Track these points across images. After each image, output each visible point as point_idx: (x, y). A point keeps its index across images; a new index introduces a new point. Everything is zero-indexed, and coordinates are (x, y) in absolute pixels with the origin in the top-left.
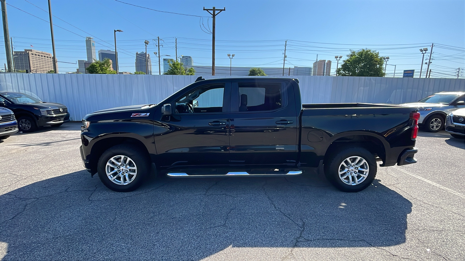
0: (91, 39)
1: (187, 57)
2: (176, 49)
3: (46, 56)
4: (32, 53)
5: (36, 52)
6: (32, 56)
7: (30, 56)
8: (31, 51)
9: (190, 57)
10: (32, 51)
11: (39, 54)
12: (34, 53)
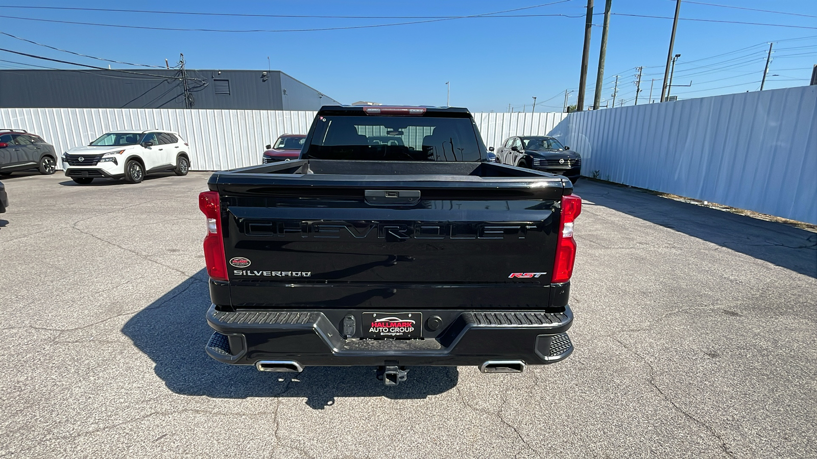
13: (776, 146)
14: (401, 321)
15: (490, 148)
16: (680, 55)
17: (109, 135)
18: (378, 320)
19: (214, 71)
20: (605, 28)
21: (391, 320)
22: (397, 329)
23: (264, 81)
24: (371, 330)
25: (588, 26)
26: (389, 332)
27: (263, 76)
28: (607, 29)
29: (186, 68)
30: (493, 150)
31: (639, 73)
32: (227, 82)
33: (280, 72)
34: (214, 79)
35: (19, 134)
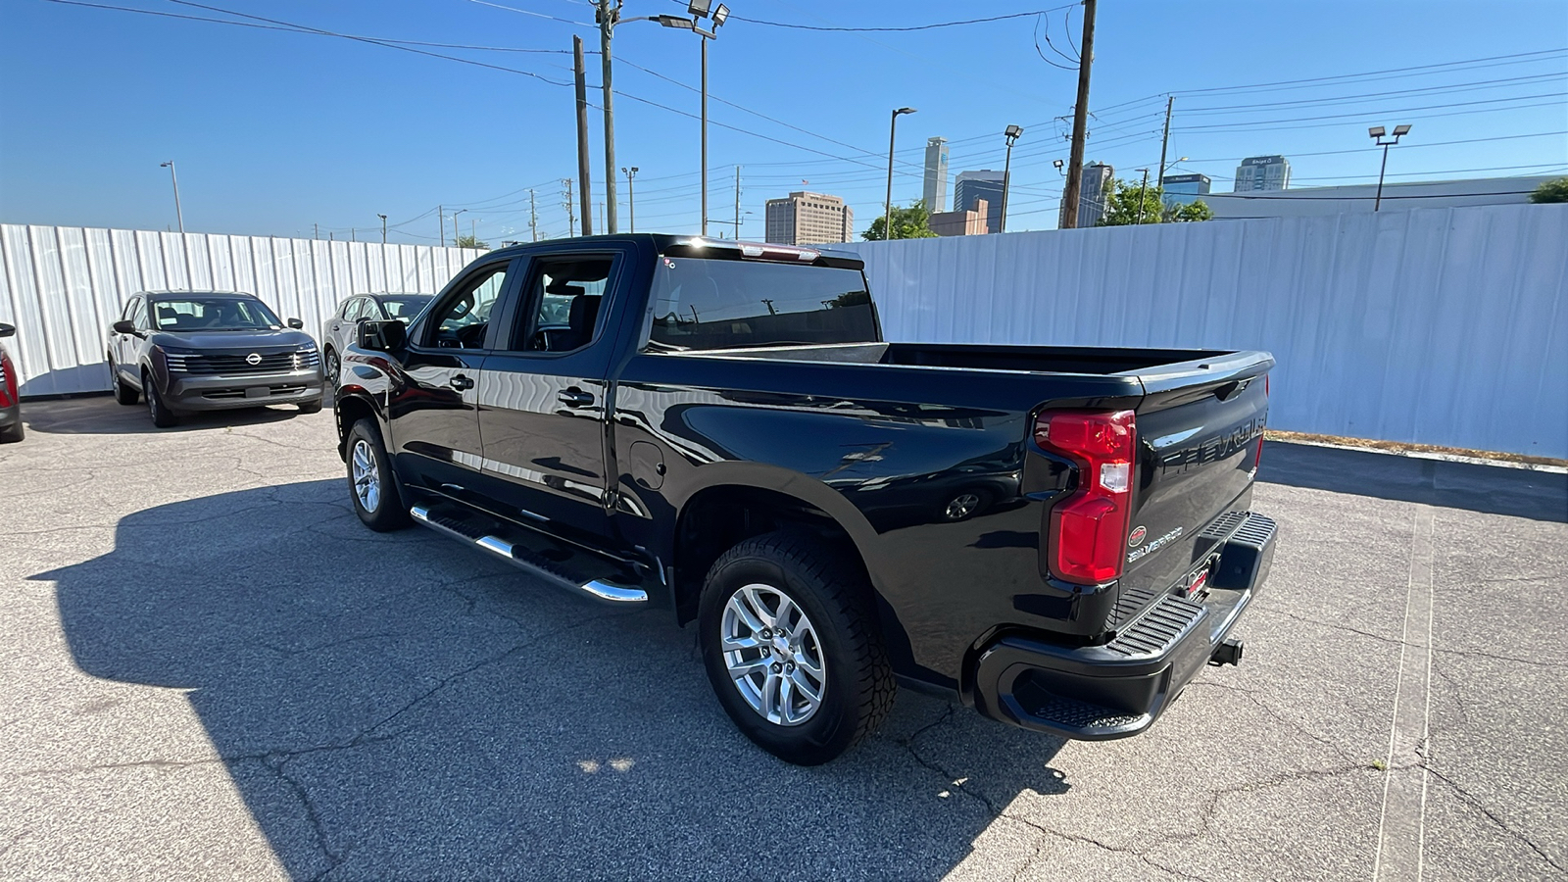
0: (938, 141)
1: (1266, 158)
2: (1166, 138)
3: (830, 204)
4: (803, 200)
5: (812, 198)
6: (802, 210)
7: (799, 207)
8: (801, 194)
9: (1277, 159)
10: (803, 197)
11: (816, 202)
12: (806, 199)
13: (919, 310)
15: (290, 321)
16: (637, 169)
20: (607, 114)
25: (581, 105)
28: (612, 115)
30: (300, 326)
31: (567, 190)
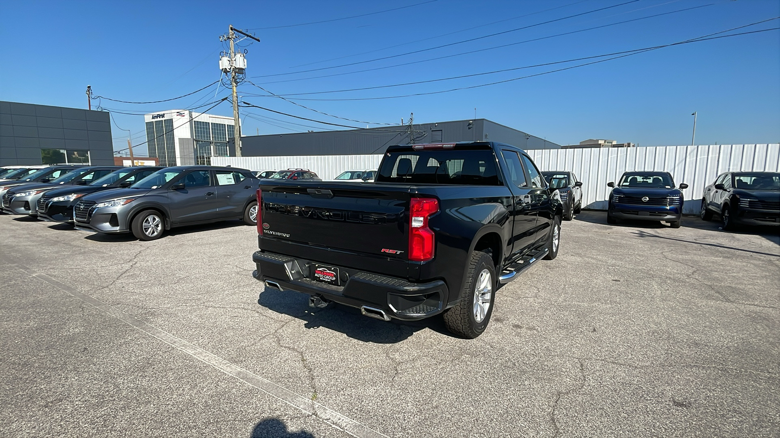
14: (329, 272)
17: (347, 172)
18: (318, 269)
19: (433, 124)
21: (324, 270)
22: (327, 277)
23: (469, 128)
24: (316, 275)
26: (324, 278)
27: (470, 124)
29: (413, 123)
32: (441, 132)
33: (483, 119)
34: (432, 130)
35: (306, 172)
